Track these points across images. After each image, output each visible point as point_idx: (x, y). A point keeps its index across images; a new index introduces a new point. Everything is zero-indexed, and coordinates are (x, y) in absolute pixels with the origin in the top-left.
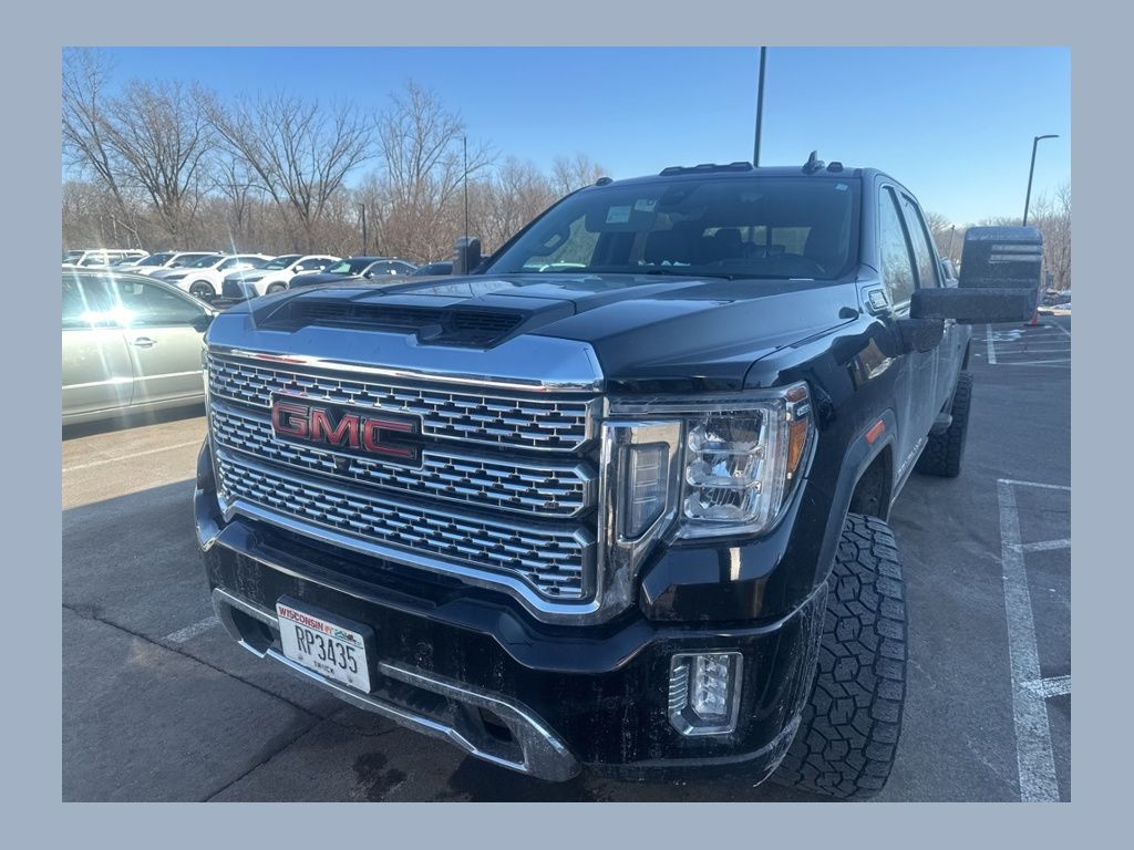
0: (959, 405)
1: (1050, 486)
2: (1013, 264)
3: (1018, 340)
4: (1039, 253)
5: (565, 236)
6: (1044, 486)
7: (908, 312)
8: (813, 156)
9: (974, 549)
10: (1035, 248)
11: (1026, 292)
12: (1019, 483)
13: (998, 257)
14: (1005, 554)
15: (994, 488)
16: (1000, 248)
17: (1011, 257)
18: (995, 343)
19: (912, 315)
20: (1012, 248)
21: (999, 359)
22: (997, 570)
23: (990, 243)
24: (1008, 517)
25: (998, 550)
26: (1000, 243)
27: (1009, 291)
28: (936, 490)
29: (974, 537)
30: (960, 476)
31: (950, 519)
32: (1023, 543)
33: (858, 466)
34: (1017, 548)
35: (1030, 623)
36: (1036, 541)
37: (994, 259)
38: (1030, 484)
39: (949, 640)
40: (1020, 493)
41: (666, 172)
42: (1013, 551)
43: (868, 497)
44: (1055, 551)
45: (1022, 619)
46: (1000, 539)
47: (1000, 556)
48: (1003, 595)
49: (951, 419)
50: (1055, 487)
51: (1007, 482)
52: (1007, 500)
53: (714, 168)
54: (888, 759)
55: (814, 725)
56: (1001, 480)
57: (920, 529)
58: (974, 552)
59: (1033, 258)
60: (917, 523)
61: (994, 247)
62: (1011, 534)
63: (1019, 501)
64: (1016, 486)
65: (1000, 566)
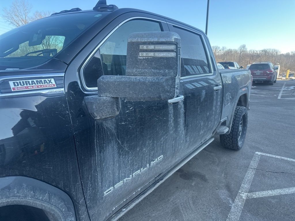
1: (277, 157)
3: (292, 90)
4: (176, 51)
6: (274, 156)
9: (223, 194)
10: (172, 47)
12: (264, 154)
13: (145, 54)
14: (236, 200)
15: (252, 157)
16: (145, 47)
17: (151, 54)
20: (152, 47)
21: (282, 97)
23: (138, 44)
24: (250, 175)
25: (233, 194)
26: (145, 43)
29: (228, 187)
31: (223, 175)
32: (249, 192)
34: (244, 195)
36: (256, 191)
37: (142, 55)
38: (269, 155)
42: (242, 197)
46: (239, 189)
47: (233, 201)
50: (279, 157)
51: (259, 153)
52: (254, 164)
56: (257, 153)
57: (206, 181)
58: (222, 197)
59: (171, 55)
60: (207, 177)
61: (141, 47)
62: (246, 186)
63: (259, 165)
64: (262, 156)
65: (230, 208)
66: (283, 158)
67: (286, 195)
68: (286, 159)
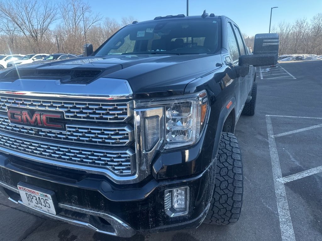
0: (253, 93)
2: (270, 46)
3: (269, 71)
4: (278, 42)
5: (123, 42)
6: (279, 116)
7: (238, 63)
8: (204, 12)
9: (259, 137)
10: (277, 40)
11: (274, 55)
12: (272, 116)
13: (265, 44)
15: (265, 118)
16: (266, 41)
17: (269, 44)
18: (262, 73)
19: (239, 64)
20: (270, 40)
21: (264, 77)
22: (267, 144)
23: (263, 39)
24: (269, 127)
25: (267, 137)
26: (266, 39)
27: (269, 55)
28: (248, 120)
29: (260, 134)
30: (255, 115)
31: (253, 129)
32: (274, 134)
33: (224, 117)
34: (272, 136)
35: (278, 160)
36: (278, 134)
38: (275, 116)
39: (254, 168)
40: (273, 119)
41: (156, 19)
42: (271, 137)
43: (228, 126)
44: (283, 136)
45: (275, 159)
46: (268, 134)
47: (268, 139)
48: (269, 152)
49: (251, 97)
50: (282, 116)
51: (268, 115)
52: (269, 121)
53: (172, 17)
54: (238, 212)
55: (215, 204)
56: (267, 115)
57: (243, 133)
58: (260, 139)
59: (276, 44)
60: (243, 131)
61: (264, 41)
62: (270, 132)
63: (272, 121)
64: (271, 117)
65: (268, 142)
66: (285, 116)
67: (296, 133)
68: (287, 116)
